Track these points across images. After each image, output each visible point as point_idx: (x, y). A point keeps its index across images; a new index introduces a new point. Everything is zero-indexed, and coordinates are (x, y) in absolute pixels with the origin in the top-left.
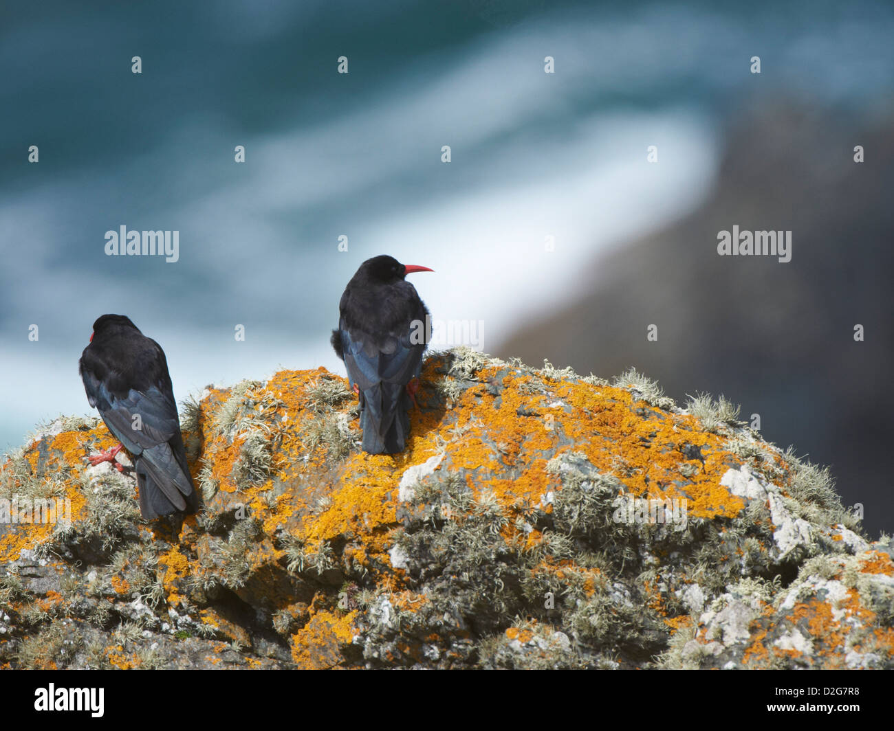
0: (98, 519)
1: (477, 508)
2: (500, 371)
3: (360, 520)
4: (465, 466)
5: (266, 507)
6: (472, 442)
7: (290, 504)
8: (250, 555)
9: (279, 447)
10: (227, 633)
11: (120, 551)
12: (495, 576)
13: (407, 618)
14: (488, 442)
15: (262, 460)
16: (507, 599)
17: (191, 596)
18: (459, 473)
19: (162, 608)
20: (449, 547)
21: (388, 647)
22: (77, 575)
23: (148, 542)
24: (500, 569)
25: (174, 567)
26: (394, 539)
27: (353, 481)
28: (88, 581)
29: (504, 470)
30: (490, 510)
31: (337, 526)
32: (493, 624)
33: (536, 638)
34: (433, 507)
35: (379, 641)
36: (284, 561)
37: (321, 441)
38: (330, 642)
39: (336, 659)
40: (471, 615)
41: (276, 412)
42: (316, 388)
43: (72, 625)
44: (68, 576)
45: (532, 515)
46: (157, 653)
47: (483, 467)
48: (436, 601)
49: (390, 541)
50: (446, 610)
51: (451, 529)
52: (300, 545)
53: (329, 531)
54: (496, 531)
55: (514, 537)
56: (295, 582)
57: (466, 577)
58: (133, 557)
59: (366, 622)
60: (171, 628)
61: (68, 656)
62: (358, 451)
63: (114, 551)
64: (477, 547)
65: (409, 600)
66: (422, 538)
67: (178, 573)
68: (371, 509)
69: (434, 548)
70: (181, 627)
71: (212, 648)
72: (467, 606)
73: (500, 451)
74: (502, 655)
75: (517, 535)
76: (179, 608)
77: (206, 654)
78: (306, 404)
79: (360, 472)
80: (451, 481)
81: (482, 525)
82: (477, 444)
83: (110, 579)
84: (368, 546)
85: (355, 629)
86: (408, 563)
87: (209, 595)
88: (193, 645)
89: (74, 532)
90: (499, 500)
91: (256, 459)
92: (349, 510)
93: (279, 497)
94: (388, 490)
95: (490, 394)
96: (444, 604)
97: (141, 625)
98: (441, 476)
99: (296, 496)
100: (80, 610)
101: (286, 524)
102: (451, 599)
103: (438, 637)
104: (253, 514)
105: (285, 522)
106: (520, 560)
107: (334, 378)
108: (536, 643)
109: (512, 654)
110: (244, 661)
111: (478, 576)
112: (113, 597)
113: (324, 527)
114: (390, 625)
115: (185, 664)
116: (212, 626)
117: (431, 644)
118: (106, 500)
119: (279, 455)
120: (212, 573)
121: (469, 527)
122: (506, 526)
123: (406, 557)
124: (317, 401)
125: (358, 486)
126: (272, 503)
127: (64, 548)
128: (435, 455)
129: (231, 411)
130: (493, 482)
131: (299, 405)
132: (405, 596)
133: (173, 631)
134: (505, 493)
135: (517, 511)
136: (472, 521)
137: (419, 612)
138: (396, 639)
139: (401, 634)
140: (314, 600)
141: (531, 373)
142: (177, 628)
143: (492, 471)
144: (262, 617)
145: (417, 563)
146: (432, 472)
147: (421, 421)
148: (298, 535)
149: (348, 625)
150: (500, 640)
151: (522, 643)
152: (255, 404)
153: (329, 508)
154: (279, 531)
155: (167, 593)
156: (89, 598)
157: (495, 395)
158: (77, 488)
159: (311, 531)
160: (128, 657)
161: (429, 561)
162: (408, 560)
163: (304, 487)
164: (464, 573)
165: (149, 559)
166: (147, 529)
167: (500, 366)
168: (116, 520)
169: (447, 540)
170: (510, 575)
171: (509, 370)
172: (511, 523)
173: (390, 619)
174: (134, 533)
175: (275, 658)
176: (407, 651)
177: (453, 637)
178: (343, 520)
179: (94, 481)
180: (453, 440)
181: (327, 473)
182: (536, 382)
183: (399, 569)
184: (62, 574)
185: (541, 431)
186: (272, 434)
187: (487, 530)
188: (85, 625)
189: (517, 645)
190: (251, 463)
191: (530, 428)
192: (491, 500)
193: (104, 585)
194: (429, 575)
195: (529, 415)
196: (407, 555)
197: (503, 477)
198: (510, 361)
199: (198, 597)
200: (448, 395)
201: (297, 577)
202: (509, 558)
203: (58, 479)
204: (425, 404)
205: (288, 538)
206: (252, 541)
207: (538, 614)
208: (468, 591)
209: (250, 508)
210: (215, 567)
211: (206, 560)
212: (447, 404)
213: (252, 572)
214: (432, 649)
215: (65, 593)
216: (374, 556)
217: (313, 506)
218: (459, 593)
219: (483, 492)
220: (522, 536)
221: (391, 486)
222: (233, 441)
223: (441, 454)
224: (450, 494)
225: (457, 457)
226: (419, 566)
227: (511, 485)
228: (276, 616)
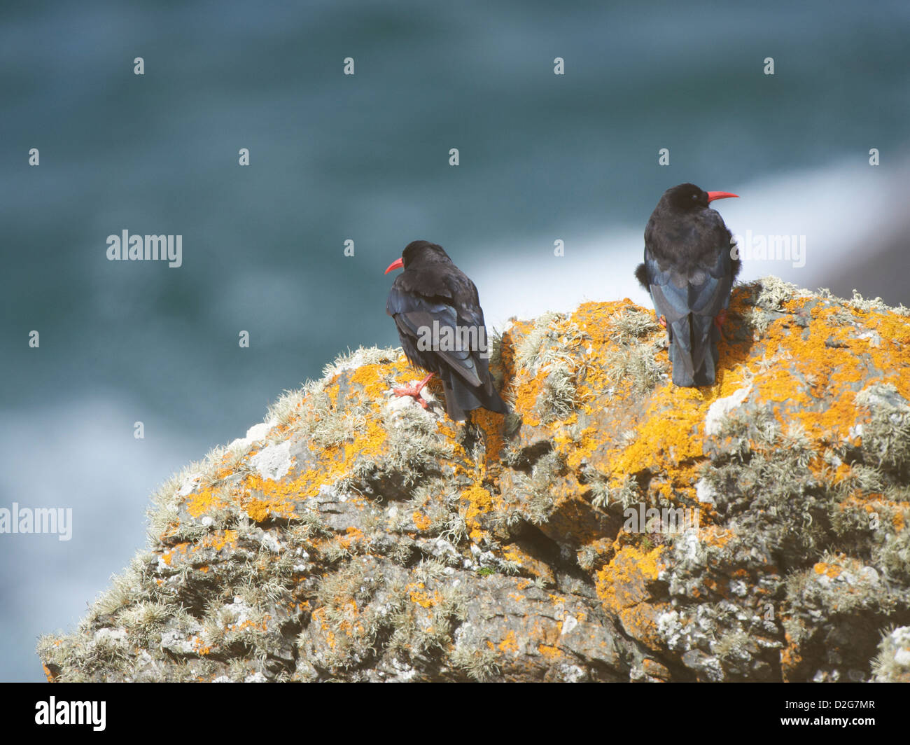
0: (399, 454)
1: (785, 441)
2: (808, 302)
3: (666, 454)
4: (772, 398)
5: (570, 441)
6: (780, 374)
7: (595, 438)
8: (554, 490)
9: (583, 379)
10: (531, 570)
11: (422, 486)
12: (803, 510)
13: (714, 553)
14: (796, 374)
15: (566, 393)
16: (815, 534)
17: (494, 532)
18: (767, 406)
19: (464, 543)
20: (756, 482)
21: (694, 583)
22: (377, 510)
23: (450, 477)
24: (808, 503)
25: (477, 502)
26: (700, 473)
27: (659, 415)
28: (389, 517)
29: (812, 402)
30: (798, 443)
31: (642, 460)
32: (801, 559)
33: (845, 573)
34: (740, 440)
35: (685, 577)
36: (589, 496)
37: (626, 374)
38: (635, 578)
39: (642, 595)
40: (779, 550)
41: (580, 344)
42: (620, 320)
43: (373, 562)
44: (369, 512)
45: (840, 448)
46: (459, 591)
47: (791, 400)
48: (744, 535)
49: (697, 475)
50: (754, 546)
51: (758, 462)
52: (606, 479)
53: (634, 465)
54: (804, 464)
55: (823, 471)
56: (600, 518)
57: (773, 511)
58: (435, 492)
59: (672, 558)
60: (473, 564)
61: (368, 594)
62: (664, 384)
63: (415, 487)
64: (785, 480)
65: (716, 535)
66: (730, 471)
67: (480, 508)
68: (677, 442)
69: (741, 482)
70: (484, 563)
71: (516, 585)
72: (774, 541)
73: (808, 383)
74: (810, 591)
75: (825, 468)
76: (482, 544)
77: (509, 591)
78: (610, 336)
79: (667, 405)
80: (758, 414)
81: (790, 459)
82: (785, 377)
83: (412, 515)
84: (674, 480)
85: (660, 565)
86: (715, 498)
87: (512, 530)
88: (495, 581)
89: (375, 467)
90: (807, 433)
91: (560, 392)
92: (655, 444)
93: (584, 430)
94: (694, 424)
95: (798, 326)
96: (751, 539)
97: (442, 562)
98: (748, 409)
99: (600, 430)
100: (381, 547)
101: (591, 458)
102: (758, 534)
103: (745, 572)
104: (557, 448)
105: (589, 456)
106: (829, 494)
107: (640, 310)
108: (845, 578)
109: (820, 590)
110: (548, 598)
111: (787, 511)
112: (413, 533)
113: (629, 461)
114: (697, 561)
115: (487, 602)
116: (515, 563)
117: (739, 580)
118: (408, 435)
119: (583, 388)
120: (515, 508)
121: (777, 460)
122: (814, 460)
123: (713, 491)
124: (622, 333)
125: (664, 419)
126: (576, 437)
127: (364, 483)
128: (741, 388)
129: (534, 344)
130: (802, 414)
131: (604, 337)
132: (711, 531)
133: (475, 568)
134: (814, 426)
135: (826, 444)
136: (777, 454)
137: (726, 547)
138: (702, 575)
139: (708, 570)
140: (619, 535)
141: (840, 304)
142: (479, 565)
143: (800, 404)
144: (566, 554)
145: (724, 497)
146: (739, 405)
147: (728, 353)
148: (602, 469)
149: (654, 561)
150: (808, 576)
151: (831, 578)
152: (559, 336)
153: (635, 442)
154: (584, 465)
155: (470, 529)
156: (390, 534)
157: (803, 327)
158: (378, 422)
159: (616, 465)
160: (430, 594)
161: (736, 495)
162: (715, 494)
163: (609, 420)
164: (772, 508)
165: (451, 494)
166: (448, 463)
167: (809, 296)
168: (418, 455)
169: (754, 474)
170: (818, 509)
171: (817, 300)
172: (820, 457)
173: (696, 555)
174: (436, 468)
175: (579, 595)
176: (714, 587)
177: (760, 573)
178: (649, 454)
179: (395, 415)
180: (761, 372)
181: (633, 406)
182: (845, 313)
183: (705, 503)
184: (363, 510)
185: (850, 363)
186: (577, 367)
187: (795, 464)
188: (385, 561)
189: (825, 580)
190: (555, 396)
191: (838, 360)
192: (799, 433)
193: (405, 521)
194: (737, 509)
195: (838, 346)
196: (714, 489)
197: (811, 410)
198: (818, 292)
199: (501, 533)
200: (755, 326)
201: (602, 512)
202: (818, 492)
203: (359, 413)
204: (732, 336)
205: (593, 472)
206: (556, 476)
207: (846, 548)
208: (775, 526)
209: (554, 442)
210: (518, 502)
211: (509, 495)
212: (755, 336)
213: (556, 507)
214: (739, 585)
215: (365, 529)
216: (680, 491)
217: (618, 440)
218: (766, 528)
219: (791, 425)
220: (831, 469)
221: (698, 419)
222: (537, 374)
223: (747, 386)
224: (758, 427)
225: (765, 389)
226: (726, 501)
227: (819, 418)
228: (580, 552)
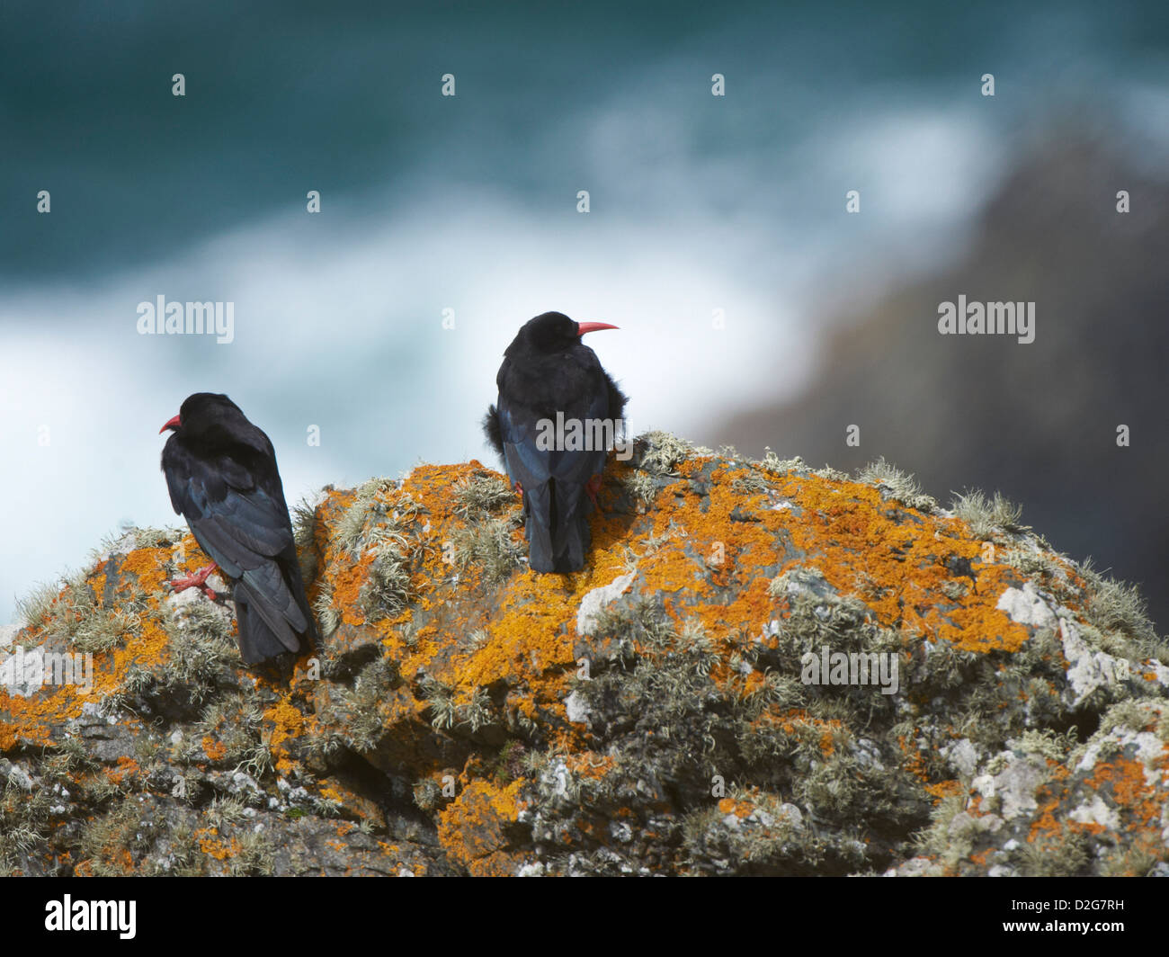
0: (184, 662)
1: (680, 643)
2: (707, 463)
3: (527, 660)
4: (663, 587)
5: (403, 644)
6: (672, 556)
7: (435, 640)
8: (382, 708)
9: (419, 565)
10: (355, 810)
11: (213, 704)
12: (703, 731)
13: (589, 787)
14: (693, 556)
15: (398, 582)
16: (720, 761)
17: (307, 762)
18: (656, 597)
19: (268, 778)
20: (643, 695)
21: (564, 826)
22: (157, 735)
23: (250, 692)
24: (710, 722)
25: (284, 724)
26: (571, 684)
27: (517, 609)
28: (171, 744)
29: (714, 592)
30: (696, 645)
31: (496, 668)
32: (702, 794)
33: (758, 812)
34: (622, 642)
35: (552, 818)
36: (428, 715)
37: (474, 557)
38: (489, 820)
39: (496, 841)
40: (672, 782)
41: (415, 520)
42: (466, 488)
43: (151, 801)
44: (145, 737)
45: (750, 651)
46: (263, 837)
47: (686, 589)
48: (627, 764)
49: (566, 687)
50: (640, 777)
51: (645, 669)
52: (449, 693)
53: (485, 675)
54: (704, 672)
55: (728, 680)
56: (442, 742)
57: (665, 732)
58: (231, 712)
59: (535, 793)
60: (281, 804)
61: (146, 842)
62: (523, 570)
63: (205, 704)
64: (680, 693)
65: (592, 764)
66: (608, 682)
67: (289, 731)
68: (540, 645)
69: (623, 695)
70: (294, 802)
71: (335, 830)
72: (667, 771)
73: (708, 568)
74: (714, 834)
75: (731, 678)
76: (291, 778)
77: (326, 838)
78: (454, 508)
79: (526, 597)
80: (644, 607)
81: (686, 665)
82: (678, 559)
83: (200, 740)
84: (537, 693)
85: (520, 803)
86: (590, 716)
87: (330, 760)
88: (309, 825)
89: (153, 679)
90: (707, 632)
91: (390, 581)
92: (511, 646)
93: (420, 630)
94: (562, 621)
95: (695, 494)
96: (637, 768)
97: (241, 801)
98: (631, 601)
99: (442, 630)
100: (162, 781)
101: (430, 666)
102: (646, 762)
103: (630, 811)
104: (387, 653)
105: (427, 664)
106: (736, 711)
107: (491, 475)
108: (759, 818)
109: (727, 833)
110: (377, 846)
111: (684, 732)
112: (204, 765)
113: (479, 670)
114: (567, 797)
115: (299, 851)
116: (334, 801)
117: (621, 821)
118: (194, 638)
119: (420, 575)
120: (333, 732)
121: (670, 668)
122: (717, 666)
123: (588, 708)
124: (469, 505)
125: (524, 616)
126: (411, 639)
127: (139, 700)
128: (623, 574)
129: (356, 520)
130: (700, 607)
131: (446, 510)
132: (585, 759)
133: (283, 808)
134: (716, 622)
135: (732, 646)
136: (669, 659)
137: (604, 779)
138: (574, 815)
139: (581, 809)
140: (467, 765)
141: (748, 465)
142: (288, 804)
143: (699, 594)
144: (398, 789)
145: (601, 715)
146: (620, 596)
147: (605, 530)
148: (445, 679)
149: (512, 798)
150: (711, 815)
151: (740, 818)
152: (388, 509)
153: (486, 645)
154: (421, 676)
155: (275, 758)
156: (173, 765)
157: (701, 495)
158: (156, 622)
159: (463, 675)
160: (225, 843)
161: (617, 712)
162: (589, 711)
163: (453, 617)
164: (663, 728)
165: (252, 714)
166: (248, 674)
167: (708, 456)
168: (208, 664)
169: (640, 685)
170: (723, 729)
171: (720, 461)
172: (724, 662)
173: (566, 789)
174: (231, 680)
175: (416, 842)
176: (589, 831)
177: (649, 812)
178: (504, 661)
179: (178, 612)
180: (647, 554)
181: (482, 599)
182: (755, 477)
183: (577, 723)
184: (138, 734)
185: (762, 540)
186: (411, 549)
187: (692, 672)
188: (168, 801)
189: (733, 821)
190: (383, 587)
191: (747, 537)
192: (698, 632)
193: (192, 748)
194: (618, 730)
195: (747, 520)
196: (589, 705)
197: (713, 602)
198: (721, 450)
199: (316, 763)
200: (640, 495)
201: (445, 735)
202: (722, 707)
203: (132, 610)
204: (610, 508)
205: (433, 684)
206: (386, 689)
207: (760, 781)
208: (668, 752)
209: (382, 646)
210: (337, 723)
211: (325, 715)
212: (639, 507)
213: (385, 730)
214: (622, 827)
215: (141, 760)
216: (546, 707)
217: (465, 643)
218: (657, 754)
219: (686, 621)
220: (738, 678)
221: (567, 614)
222: (359, 559)
223: (630, 572)
224: (644, 624)
225: (653, 576)
226: (604, 720)
227: (723, 612)
228: (417, 787)
